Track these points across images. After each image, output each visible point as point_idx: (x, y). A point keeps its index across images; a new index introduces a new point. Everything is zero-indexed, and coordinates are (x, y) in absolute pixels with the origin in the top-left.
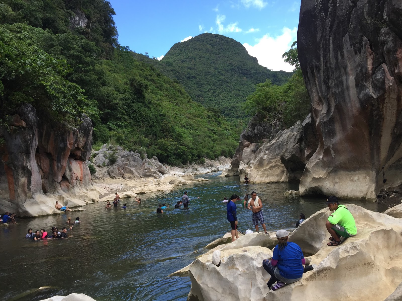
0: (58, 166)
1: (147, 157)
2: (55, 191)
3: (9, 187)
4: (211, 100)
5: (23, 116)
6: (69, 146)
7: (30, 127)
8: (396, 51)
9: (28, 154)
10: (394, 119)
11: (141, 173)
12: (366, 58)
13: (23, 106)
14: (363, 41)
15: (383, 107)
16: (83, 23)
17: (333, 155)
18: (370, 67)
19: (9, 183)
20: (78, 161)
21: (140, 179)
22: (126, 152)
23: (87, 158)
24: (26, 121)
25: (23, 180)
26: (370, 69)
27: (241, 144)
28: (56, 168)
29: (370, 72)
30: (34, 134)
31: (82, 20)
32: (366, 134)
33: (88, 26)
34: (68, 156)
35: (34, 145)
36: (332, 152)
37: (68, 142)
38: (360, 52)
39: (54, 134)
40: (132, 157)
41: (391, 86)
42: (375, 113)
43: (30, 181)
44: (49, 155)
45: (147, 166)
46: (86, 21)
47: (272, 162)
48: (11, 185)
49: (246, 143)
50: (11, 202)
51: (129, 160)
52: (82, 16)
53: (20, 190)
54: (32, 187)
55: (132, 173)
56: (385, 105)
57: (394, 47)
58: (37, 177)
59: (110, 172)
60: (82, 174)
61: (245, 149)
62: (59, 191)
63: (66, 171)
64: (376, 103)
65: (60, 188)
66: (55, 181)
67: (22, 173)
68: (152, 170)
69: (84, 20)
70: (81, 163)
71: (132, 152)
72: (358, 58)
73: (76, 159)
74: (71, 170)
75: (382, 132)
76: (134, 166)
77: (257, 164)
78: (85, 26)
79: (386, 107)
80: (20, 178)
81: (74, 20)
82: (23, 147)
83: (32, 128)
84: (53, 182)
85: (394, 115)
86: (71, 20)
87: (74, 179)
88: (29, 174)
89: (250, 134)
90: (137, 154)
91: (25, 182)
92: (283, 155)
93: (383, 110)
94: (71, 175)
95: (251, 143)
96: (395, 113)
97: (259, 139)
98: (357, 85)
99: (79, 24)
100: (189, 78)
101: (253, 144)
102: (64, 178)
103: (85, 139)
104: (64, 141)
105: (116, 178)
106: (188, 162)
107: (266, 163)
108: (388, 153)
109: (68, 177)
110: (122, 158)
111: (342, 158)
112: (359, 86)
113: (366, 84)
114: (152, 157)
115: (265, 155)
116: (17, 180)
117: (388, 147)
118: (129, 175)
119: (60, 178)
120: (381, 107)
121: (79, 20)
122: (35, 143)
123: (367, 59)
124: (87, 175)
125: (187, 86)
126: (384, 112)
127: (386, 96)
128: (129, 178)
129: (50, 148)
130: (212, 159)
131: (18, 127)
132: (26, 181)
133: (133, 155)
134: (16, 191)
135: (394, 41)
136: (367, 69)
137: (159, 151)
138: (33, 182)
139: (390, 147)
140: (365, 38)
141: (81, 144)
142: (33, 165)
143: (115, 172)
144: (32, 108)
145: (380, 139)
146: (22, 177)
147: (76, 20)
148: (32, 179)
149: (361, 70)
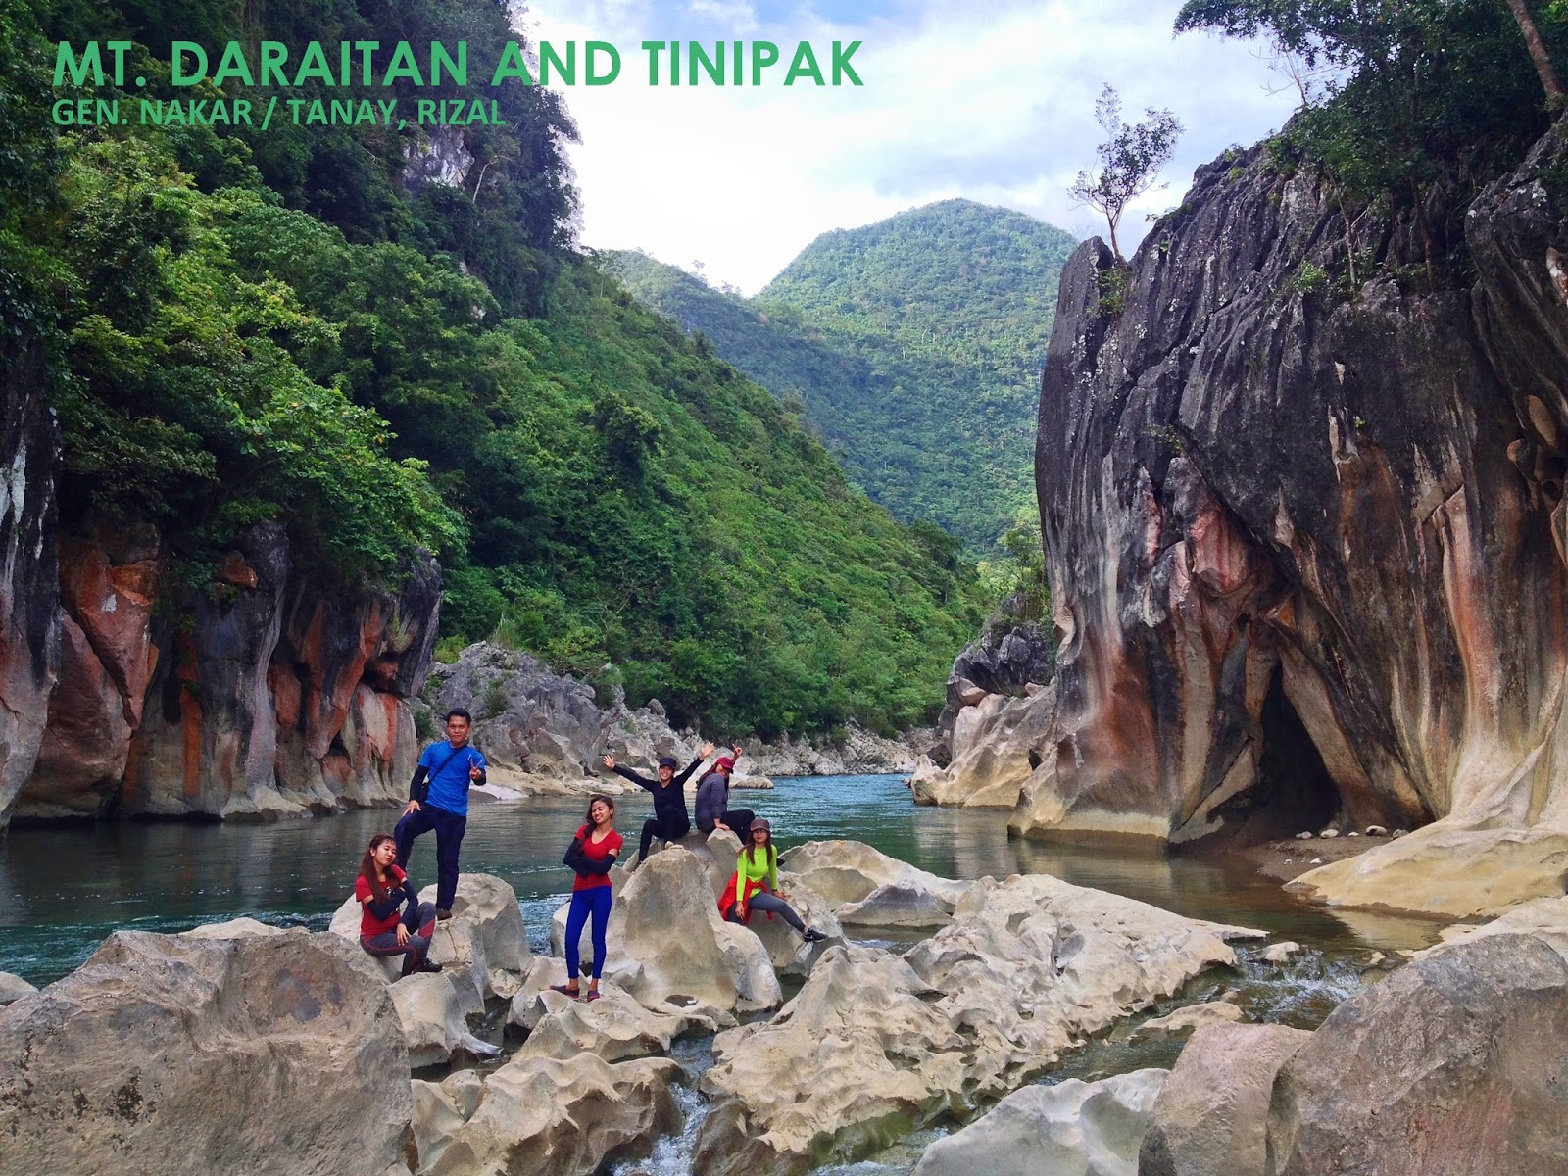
0: (323, 708)
1: (625, 701)
2: (304, 784)
3: (186, 754)
4: (943, 484)
5: (252, 555)
6: (362, 644)
7: (267, 588)
8: (1192, 520)
9: (250, 663)
10: (1209, 684)
11: (591, 757)
12: (1144, 521)
13: (256, 531)
14: (1137, 478)
15: (1174, 652)
16: (453, 168)
17: (1079, 761)
18: (1151, 545)
19: (187, 744)
20: (384, 696)
21: (582, 778)
22: (545, 678)
23: (414, 689)
24: (259, 572)
25: (228, 739)
26: (1149, 551)
27: (953, 691)
28: (317, 714)
29: (1151, 558)
30: (274, 609)
31: (450, 156)
32: (1145, 715)
33: (470, 182)
34: (356, 679)
35: (268, 641)
36: (1077, 752)
37: (362, 637)
38: (1130, 505)
39: (326, 607)
40: (565, 696)
41: (1182, 603)
42: (1158, 663)
43: (247, 744)
44: (301, 671)
45: (616, 733)
46: (466, 160)
47: (1013, 768)
48: (192, 752)
49: (971, 690)
50: (184, 800)
51: (552, 707)
52: (452, 140)
53: (214, 768)
54: (248, 763)
55: (558, 755)
56: (1178, 647)
57: (1188, 511)
58: (264, 733)
59: (484, 742)
60: (390, 739)
61: (965, 710)
62: (317, 788)
63: (343, 723)
64: (1154, 639)
65: (320, 778)
66: (309, 754)
67: (227, 721)
68: (634, 752)
69: (457, 157)
70: (391, 705)
71: (568, 679)
72: (1125, 519)
73: (378, 690)
74: (359, 724)
75: (1183, 713)
76: (567, 730)
77: (973, 768)
78: (460, 179)
79: (1183, 652)
80: (219, 733)
81: (421, 155)
82: (242, 644)
83: (272, 592)
84: (302, 756)
85: (1208, 675)
86: (411, 153)
87: (367, 753)
88: (245, 724)
89: (985, 660)
90: (588, 687)
91: (230, 748)
92: (1037, 748)
93: (1176, 660)
94: (359, 741)
95: (989, 691)
96: (1208, 670)
97: (1015, 681)
98: (1120, 587)
99: (437, 172)
100: (863, 381)
101: (993, 696)
102: (337, 746)
103: (415, 627)
104: (350, 629)
105: (499, 765)
106: (785, 735)
107: (998, 765)
108: (1205, 774)
109: (349, 744)
110: (530, 696)
111: (1099, 774)
112: (1124, 589)
113: (1138, 588)
114: (645, 705)
115: (1003, 740)
116: (214, 739)
117: (1204, 758)
118: (547, 760)
119: (324, 745)
120: (1169, 651)
121: (442, 157)
122: (272, 637)
123: (1144, 526)
124: (407, 743)
125: (851, 414)
126: (1181, 664)
127: (1175, 626)
128: (545, 769)
129: (308, 652)
130: (884, 735)
131: (236, 585)
132: (236, 743)
133: (569, 689)
134: (202, 769)
135: (1193, 496)
136: (1142, 550)
137: (676, 683)
138: (252, 750)
139: (1208, 756)
140: (1144, 473)
141: (402, 641)
142: (259, 698)
143: (498, 745)
144: (280, 533)
145: (1182, 734)
146: (225, 733)
147: (431, 157)
148: (252, 740)
149: (1131, 551)
